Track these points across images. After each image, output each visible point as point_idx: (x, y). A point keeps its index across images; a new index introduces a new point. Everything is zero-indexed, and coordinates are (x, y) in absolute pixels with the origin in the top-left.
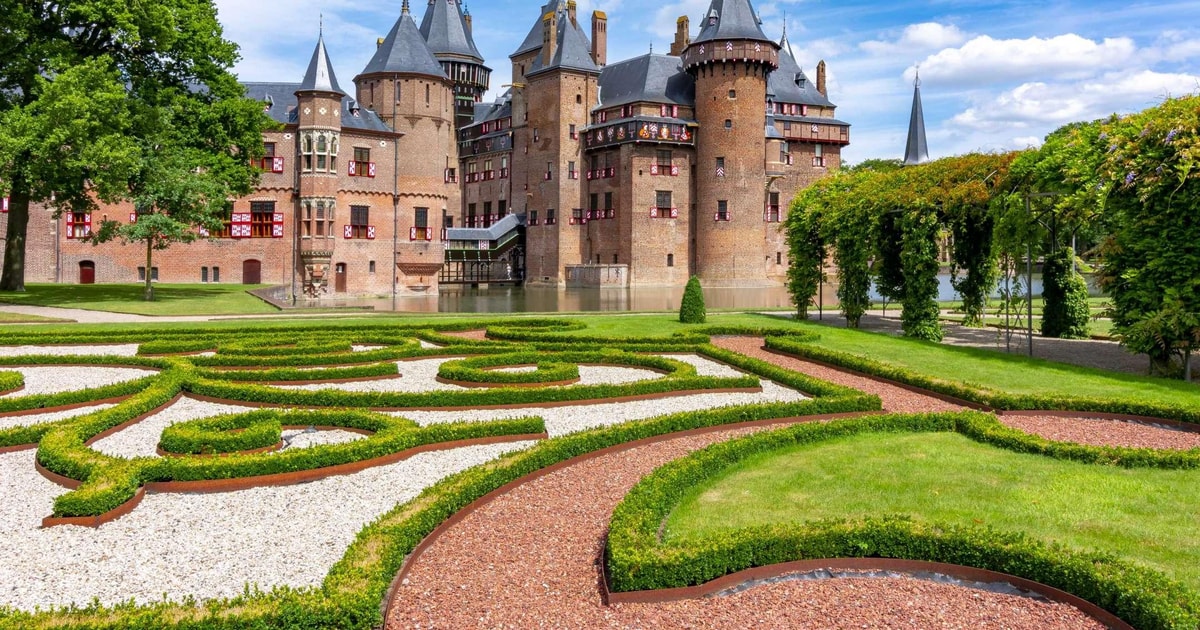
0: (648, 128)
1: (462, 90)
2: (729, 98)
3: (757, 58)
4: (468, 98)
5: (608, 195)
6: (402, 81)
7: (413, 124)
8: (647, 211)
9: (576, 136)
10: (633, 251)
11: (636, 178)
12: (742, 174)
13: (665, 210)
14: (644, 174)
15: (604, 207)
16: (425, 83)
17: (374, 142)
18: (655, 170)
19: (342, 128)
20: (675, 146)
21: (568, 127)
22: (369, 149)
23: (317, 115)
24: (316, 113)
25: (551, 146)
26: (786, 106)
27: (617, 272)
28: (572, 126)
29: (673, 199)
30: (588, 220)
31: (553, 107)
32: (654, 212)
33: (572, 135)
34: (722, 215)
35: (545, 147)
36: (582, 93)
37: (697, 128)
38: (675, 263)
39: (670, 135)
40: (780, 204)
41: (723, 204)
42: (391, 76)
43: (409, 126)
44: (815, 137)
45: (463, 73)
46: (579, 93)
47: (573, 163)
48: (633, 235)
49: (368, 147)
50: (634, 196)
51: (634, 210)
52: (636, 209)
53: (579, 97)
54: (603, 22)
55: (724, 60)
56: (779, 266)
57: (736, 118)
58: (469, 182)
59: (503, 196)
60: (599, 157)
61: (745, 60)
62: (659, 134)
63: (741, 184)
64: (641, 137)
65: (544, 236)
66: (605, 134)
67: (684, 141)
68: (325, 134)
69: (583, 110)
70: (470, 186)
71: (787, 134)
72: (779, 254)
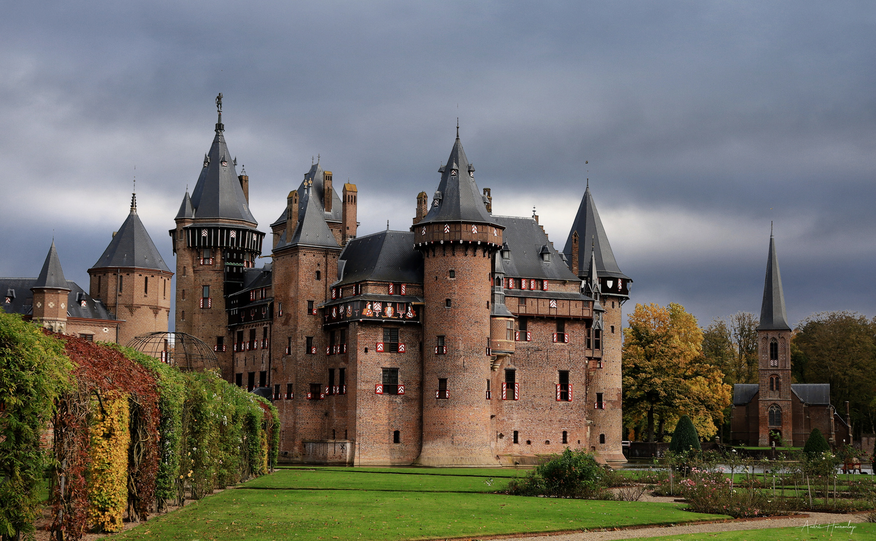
0: (372, 308)
1: (232, 256)
2: (449, 278)
3: (474, 239)
4: (237, 264)
5: (342, 371)
6: (124, 275)
7: (131, 312)
8: (373, 388)
9: (315, 312)
10: (358, 427)
11: (361, 355)
12: (462, 353)
13: (390, 388)
14: (370, 352)
15: (338, 383)
16: (144, 276)
17: (98, 329)
18: (380, 347)
19: (68, 318)
20: (401, 324)
21: (306, 303)
22: (92, 335)
23: (46, 309)
24: (45, 307)
25: (291, 322)
26: (523, 282)
27: (342, 448)
28: (311, 303)
29: (399, 376)
30: (326, 395)
31: (293, 283)
32: (380, 389)
33: (310, 311)
34: (442, 394)
35: (286, 323)
36: (322, 269)
37: (423, 306)
38: (401, 440)
39: (395, 314)
40: (517, 381)
41: (443, 382)
42: (115, 271)
43: (129, 313)
44: (553, 312)
45: (233, 239)
46: (318, 269)
47: (311, 338)
48: (358, 412)
49: (92, 333)
50: (359, 373)
51: (359, 387)
52: (361, 386)
53: (318, 273)
54: (353, 194)
55: (442, 242)
56: (516, 445)
57: (455, 297)
58: (237, 351)
59: (264, 367)
60: (336, 333)
61: (461, 242)
62: (383, 312)
63: (460, 362)
64: (365, 316)
65: (285, 411)
66: (338, 311)
67: (410, 319)
68: (53, 324)
69: (322, 286)
70: (237, 355)
71: (522, 310)
72: (516, 433)
